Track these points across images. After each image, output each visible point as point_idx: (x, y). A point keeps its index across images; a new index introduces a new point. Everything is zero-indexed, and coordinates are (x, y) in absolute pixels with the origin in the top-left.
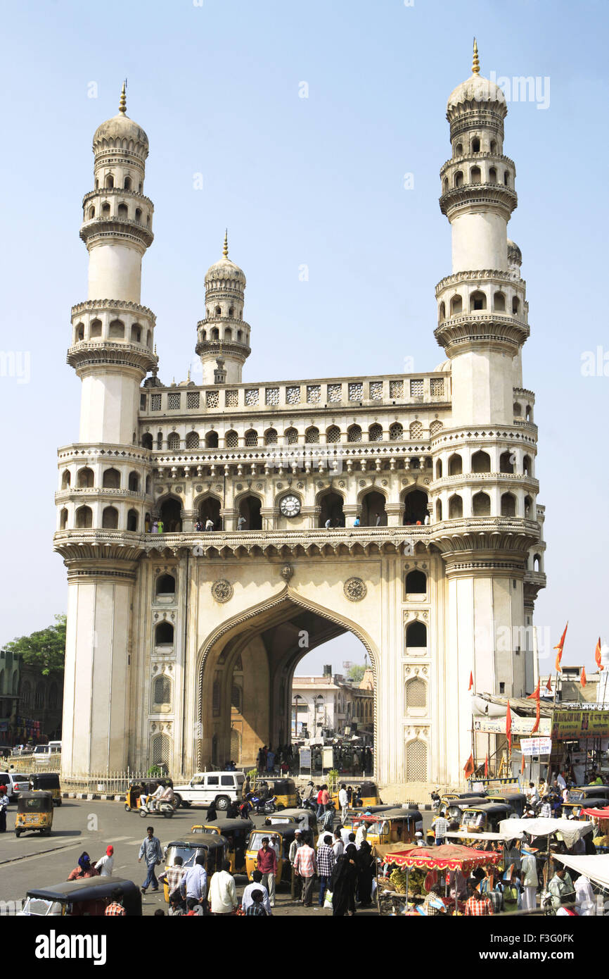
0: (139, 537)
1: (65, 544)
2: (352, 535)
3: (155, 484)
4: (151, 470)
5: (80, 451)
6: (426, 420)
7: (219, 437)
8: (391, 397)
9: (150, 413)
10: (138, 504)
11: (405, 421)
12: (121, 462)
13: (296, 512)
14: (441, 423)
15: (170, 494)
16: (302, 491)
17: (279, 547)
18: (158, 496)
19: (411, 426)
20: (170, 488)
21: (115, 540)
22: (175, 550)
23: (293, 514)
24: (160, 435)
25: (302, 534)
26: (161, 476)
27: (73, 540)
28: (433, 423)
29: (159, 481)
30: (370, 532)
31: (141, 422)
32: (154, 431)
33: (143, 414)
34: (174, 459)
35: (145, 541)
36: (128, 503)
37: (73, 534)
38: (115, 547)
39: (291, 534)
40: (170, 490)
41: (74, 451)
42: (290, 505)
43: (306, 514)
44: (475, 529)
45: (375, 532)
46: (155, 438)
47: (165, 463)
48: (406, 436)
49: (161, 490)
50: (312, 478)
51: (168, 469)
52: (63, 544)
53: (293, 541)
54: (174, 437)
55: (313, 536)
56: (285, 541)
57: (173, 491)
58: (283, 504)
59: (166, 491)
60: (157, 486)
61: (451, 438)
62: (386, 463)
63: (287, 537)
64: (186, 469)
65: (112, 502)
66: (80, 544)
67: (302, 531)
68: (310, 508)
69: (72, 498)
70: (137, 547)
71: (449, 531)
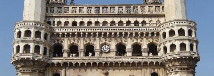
0: (47, 58)
1: (18, 59)
2: (132, 59)
3: (52, 39)
4: (51, 33)
5: (26, 24)
6: (154, 20)
7: (77, 23)
8: (141, 12)
9: (49, 13)
10: (47, 45)
11: (147, 20)
12: (42, 29)
13: (108, 51)
14: (160, 21)
15: (58, 43)
16: (110, 43)
17: (104, 63)
18: (53, 44)
19: (149, 22)
20: (58, 41)
21: (39, 58)
22: (62, 63)
23: (107, 51)
24: (54, 22)
25: (112, 58)
26: (55, 36)
27: (23, 57)
28: (157, 21)
29: (54, 38)
30: (138, 58)
31: (47, 17)
32: (51, 20)
33: (47, 14)
34: (61, 30)
35: (49, 60)
36: (44, 44)
37: (22, 55)
38: (39, 61)
39: (108, 58)
40: (58, 42)
41: (23, 24)
42: (105, 48)
43: (112, 51)
44: (182, 55)
45: (140, 58)
46: (52, 23)
47: (57, 31)
48: (147, 25)
49: (55, 42)
50: (114, 38)
51: (58, 34)
52: (17, 59)
53: (109, 61)
54: (59, 23)
55: (117, 59)
56: (106, 61)
57: (59, 42)
58: (103, 48)
59: (56, 42)
60: (53, 40)
61: (170, 24)
62: (142, 34)
63: (106, 59)
64: (66, 34)
65: (38, 43)
66: (25, 59)
67: (112, 57)
68: (114, 49)
69: (22, 41)
70: (47, 62)
71: (171, 57)
